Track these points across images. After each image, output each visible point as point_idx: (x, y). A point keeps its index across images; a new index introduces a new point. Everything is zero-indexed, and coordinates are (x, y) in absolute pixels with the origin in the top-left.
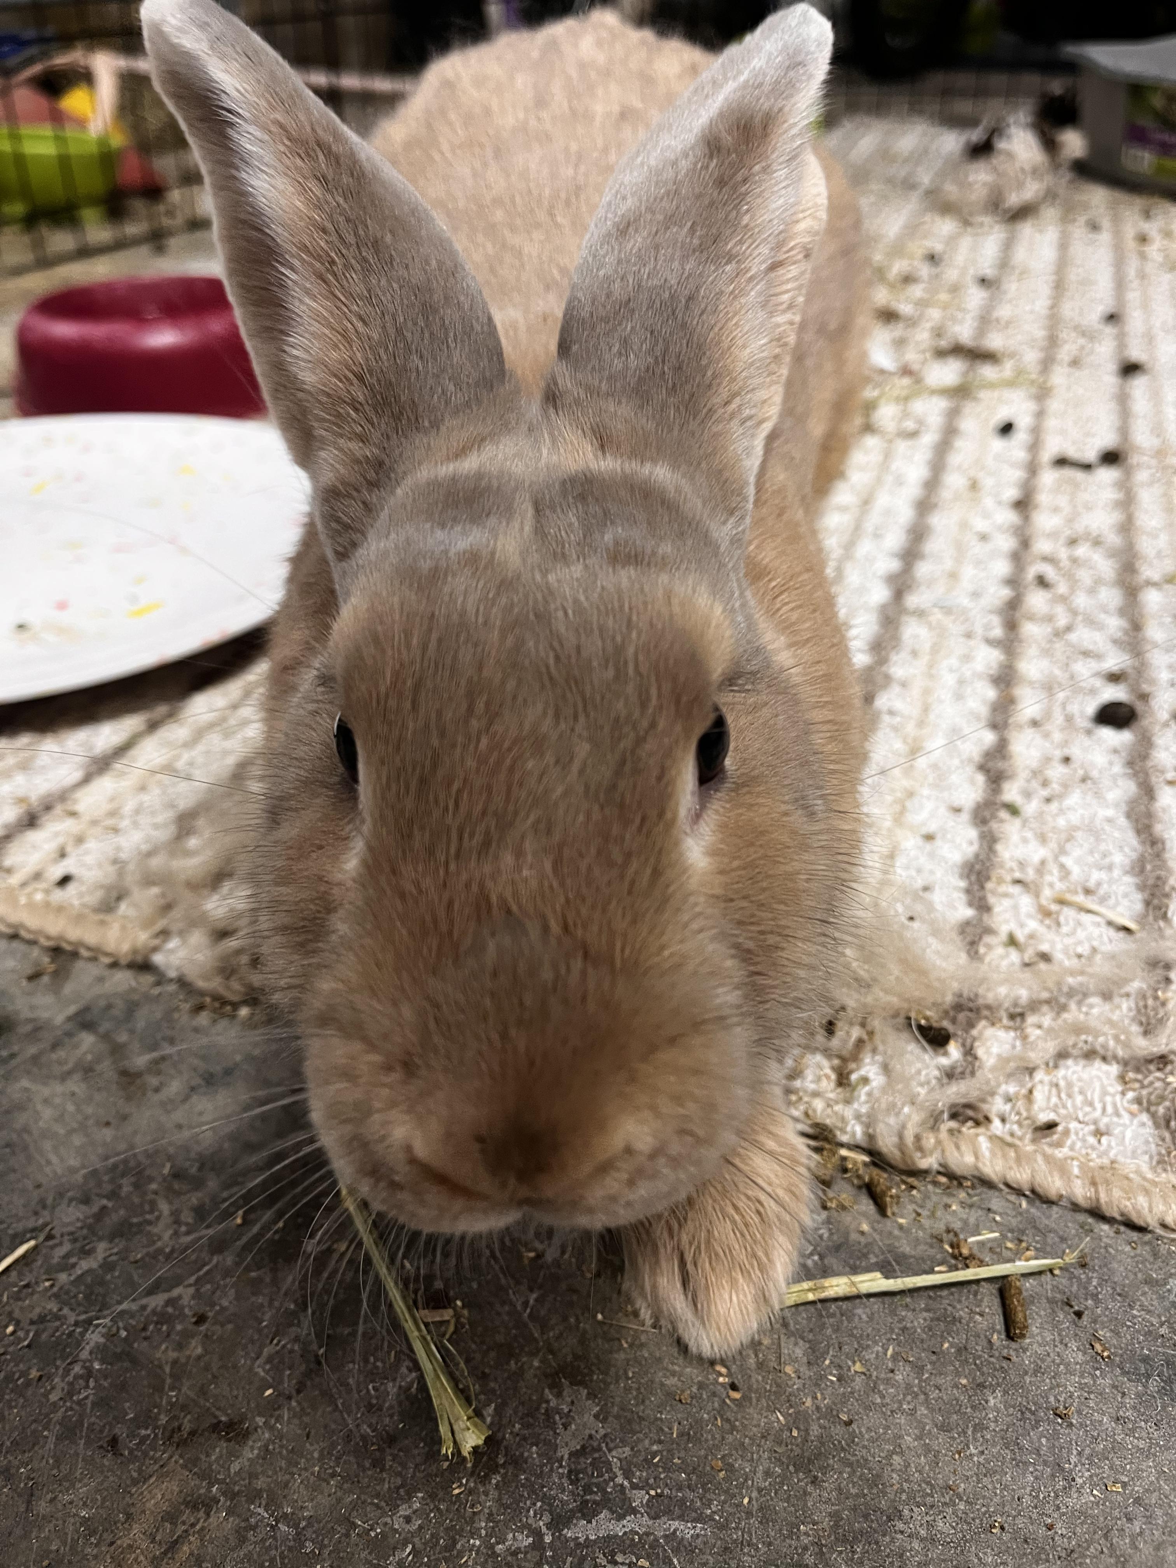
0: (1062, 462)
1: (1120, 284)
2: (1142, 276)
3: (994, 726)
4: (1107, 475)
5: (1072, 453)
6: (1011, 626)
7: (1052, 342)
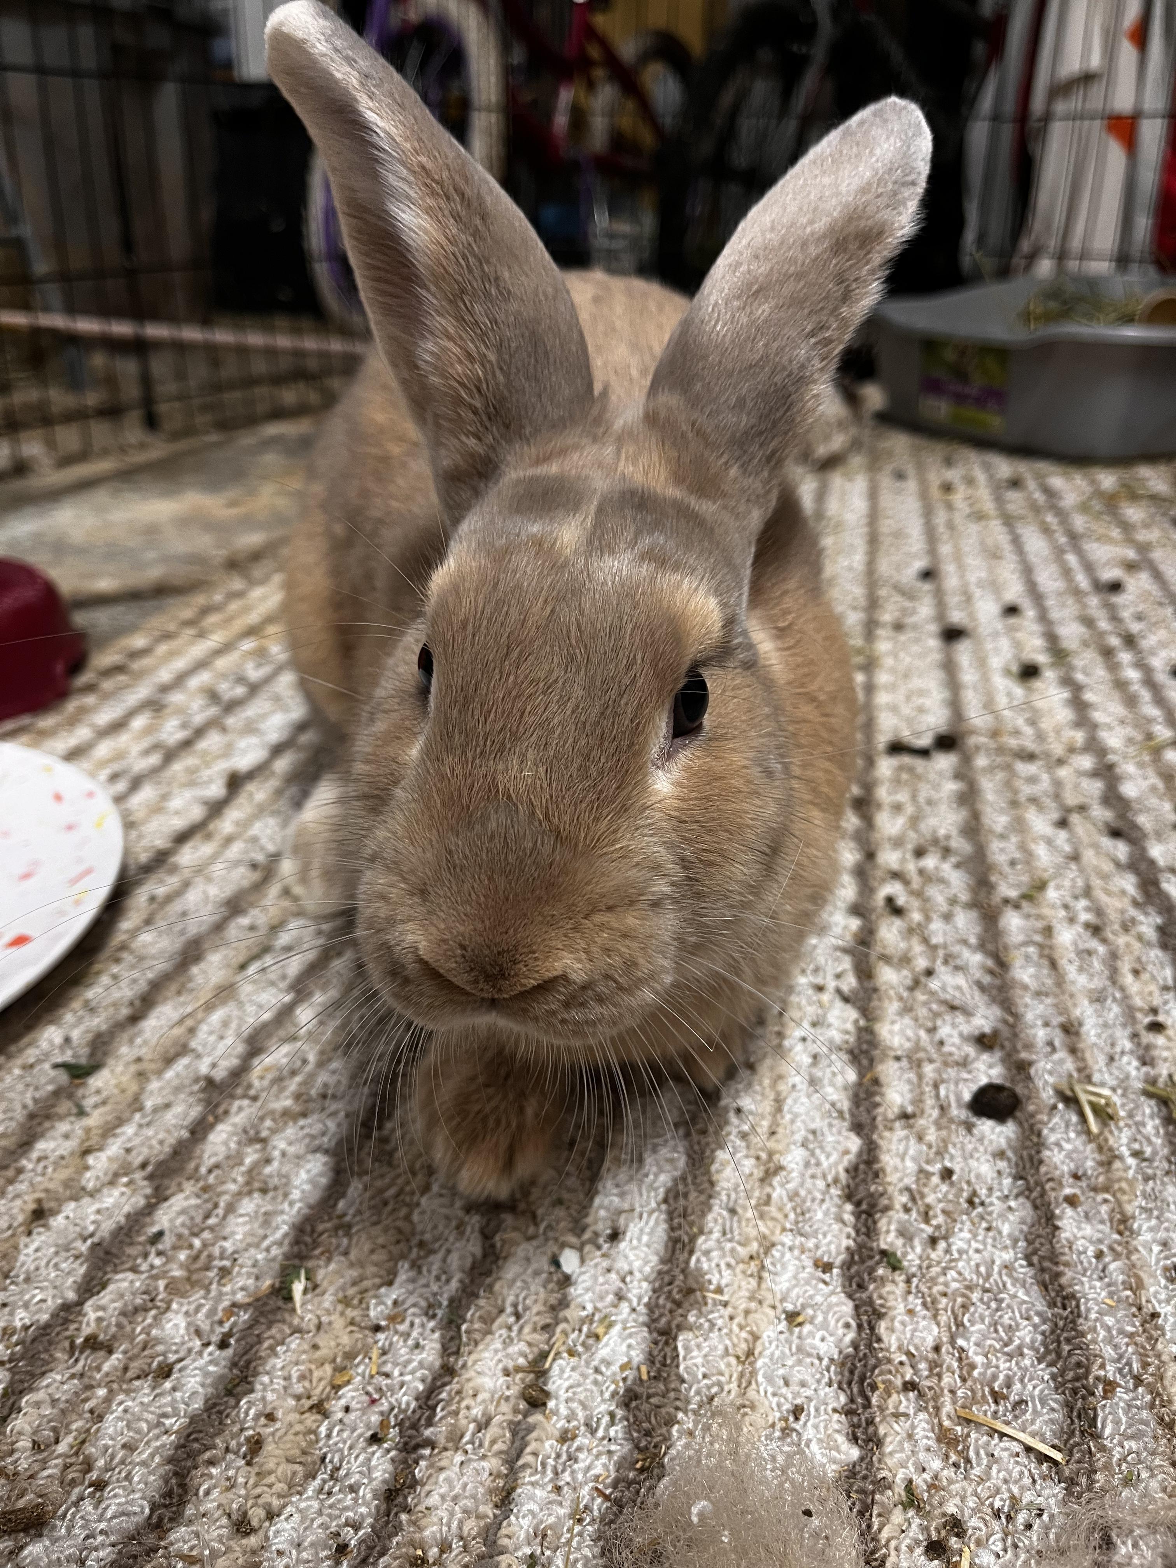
0: (897, 748)
1: (931, 537)
2: (951, 526)
3: (857, 1128)
4: (944, 762)
5: (906, 735)
6: (864, 972)
7: (873, 604)
